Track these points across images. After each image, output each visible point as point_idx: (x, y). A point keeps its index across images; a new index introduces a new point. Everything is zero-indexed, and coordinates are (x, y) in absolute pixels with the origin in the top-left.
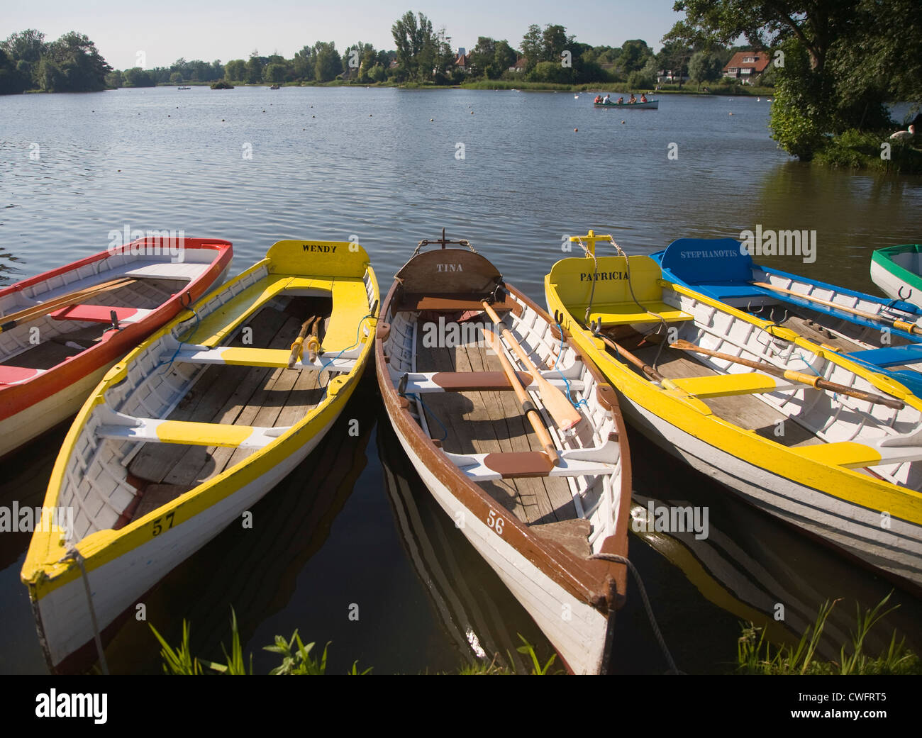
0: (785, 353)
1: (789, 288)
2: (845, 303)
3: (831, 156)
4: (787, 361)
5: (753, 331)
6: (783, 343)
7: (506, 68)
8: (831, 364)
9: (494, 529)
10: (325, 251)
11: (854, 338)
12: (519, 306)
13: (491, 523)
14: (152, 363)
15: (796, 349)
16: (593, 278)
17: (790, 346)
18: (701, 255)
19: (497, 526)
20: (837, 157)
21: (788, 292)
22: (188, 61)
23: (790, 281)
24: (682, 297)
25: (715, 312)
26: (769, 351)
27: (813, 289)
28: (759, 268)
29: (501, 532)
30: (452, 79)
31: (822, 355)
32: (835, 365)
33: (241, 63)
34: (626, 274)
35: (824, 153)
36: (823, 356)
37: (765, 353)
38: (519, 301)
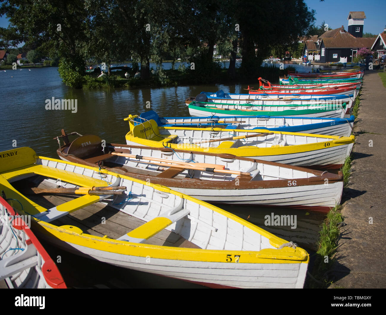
0: (219, 135)
1: (175, 122)
4: (220, 137)
5: (203, 133)
6: (217, 132)
8: (237, 133)
9: (292, 186)
12: (128, 150)
13: (290, 184)
15: (222, 133)
16: (144, 131)
17: (220, 133)
19: (293, 184)
24: (169, 130)
25: (185, 131)
26: (212, 136)
28: (163, 118)
29: (296, 184)
31: (234, 131)
32: (239, 132)
34: (150, 127)
37: (211, 137)
38: (122, 148)
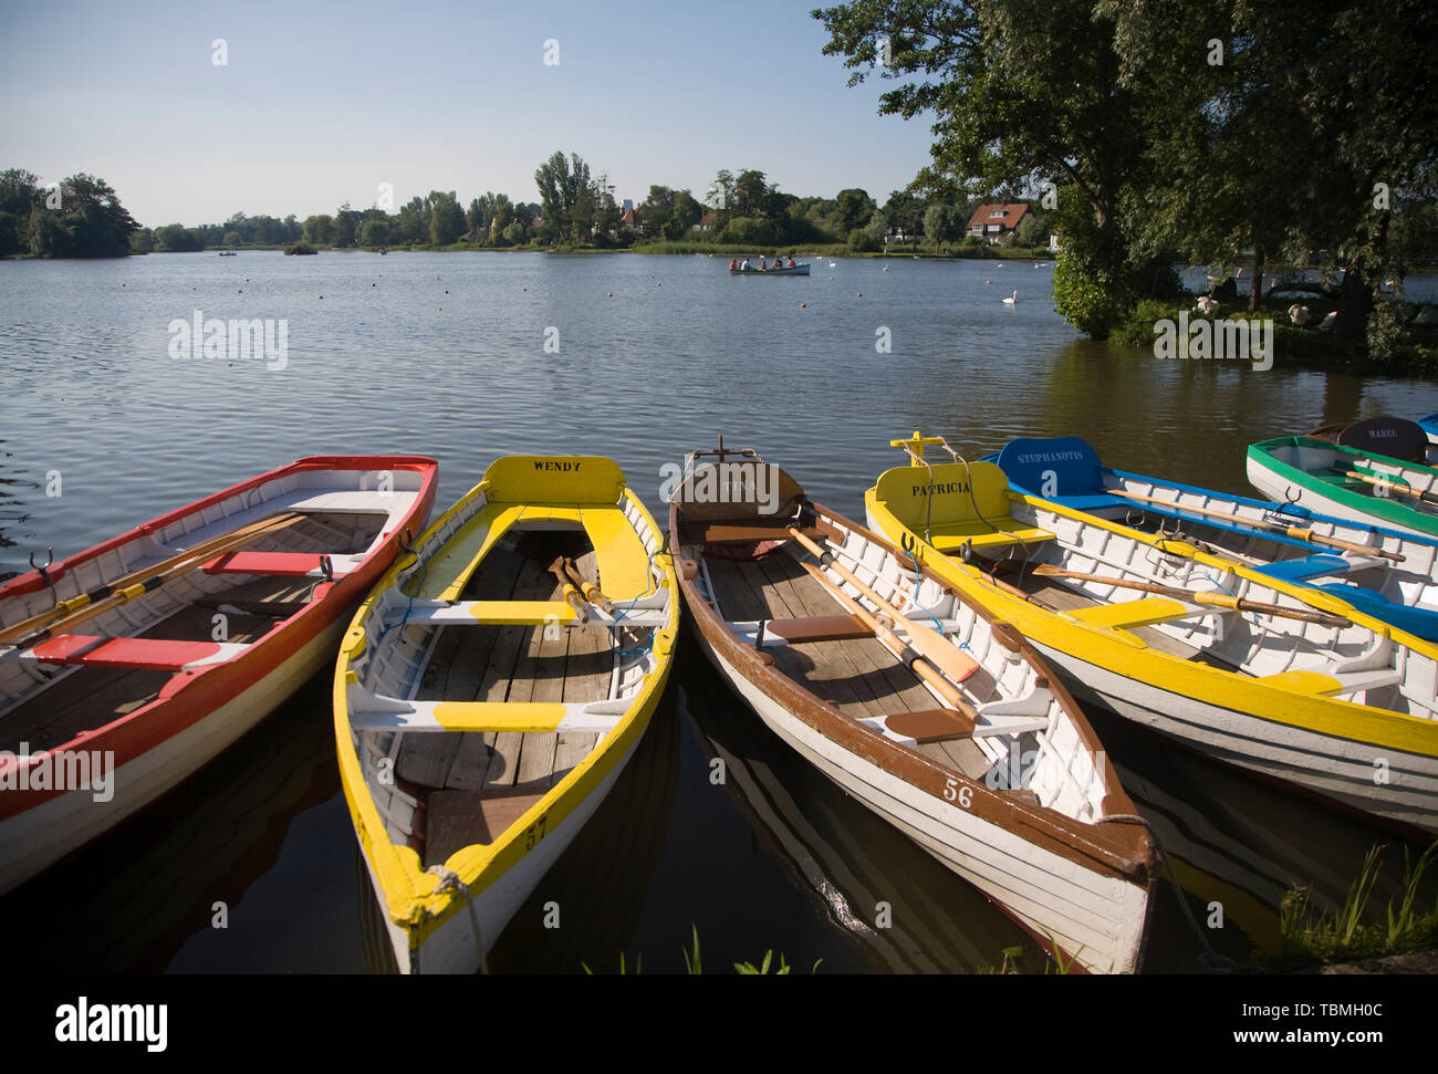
0: (1182, 572)
1: (1150, 495)
2: (1221, 510)
3: (1131, 332)
4: (1186, 581)
5: (1136, 548)
6: (1179, 561)
7: (689, 226)
8: (1244, 582)
9: (956, 803)
10: (565, 469)
11: (1239, 552)
12: (840, 532)
13: (950, 794)
14: (379, 627)
15: (1196, 567)
16: (928, 492)
17: (1188, 564)
18: (1042, 459)
19: (962, 798)
20: (1138, 334)
21: (1150, 499)
22: (249, 215)
23: (1150, 486)
24: (1037, 511)
25: (1083, 527)
26: (1161, 571)
27: (1180, 494)
28: (1111, 473)
29: (968, 805)
30: (618, 240)
31: (1232, 572)
32: (1250, 582)
33: (325, 220)
34: (966, 486)
35: (1121, 329)
36: (1234, 573)
37: (1155, 574)
38: (836, 525)
